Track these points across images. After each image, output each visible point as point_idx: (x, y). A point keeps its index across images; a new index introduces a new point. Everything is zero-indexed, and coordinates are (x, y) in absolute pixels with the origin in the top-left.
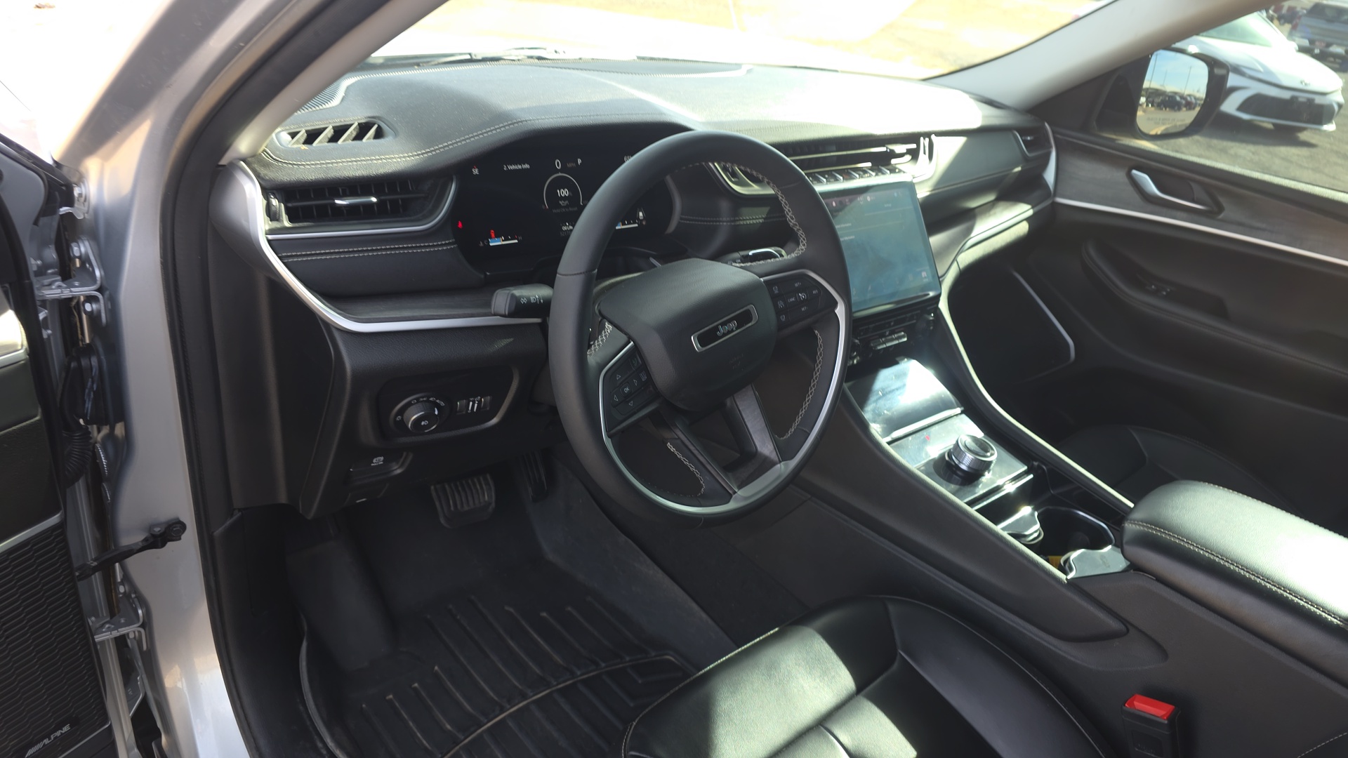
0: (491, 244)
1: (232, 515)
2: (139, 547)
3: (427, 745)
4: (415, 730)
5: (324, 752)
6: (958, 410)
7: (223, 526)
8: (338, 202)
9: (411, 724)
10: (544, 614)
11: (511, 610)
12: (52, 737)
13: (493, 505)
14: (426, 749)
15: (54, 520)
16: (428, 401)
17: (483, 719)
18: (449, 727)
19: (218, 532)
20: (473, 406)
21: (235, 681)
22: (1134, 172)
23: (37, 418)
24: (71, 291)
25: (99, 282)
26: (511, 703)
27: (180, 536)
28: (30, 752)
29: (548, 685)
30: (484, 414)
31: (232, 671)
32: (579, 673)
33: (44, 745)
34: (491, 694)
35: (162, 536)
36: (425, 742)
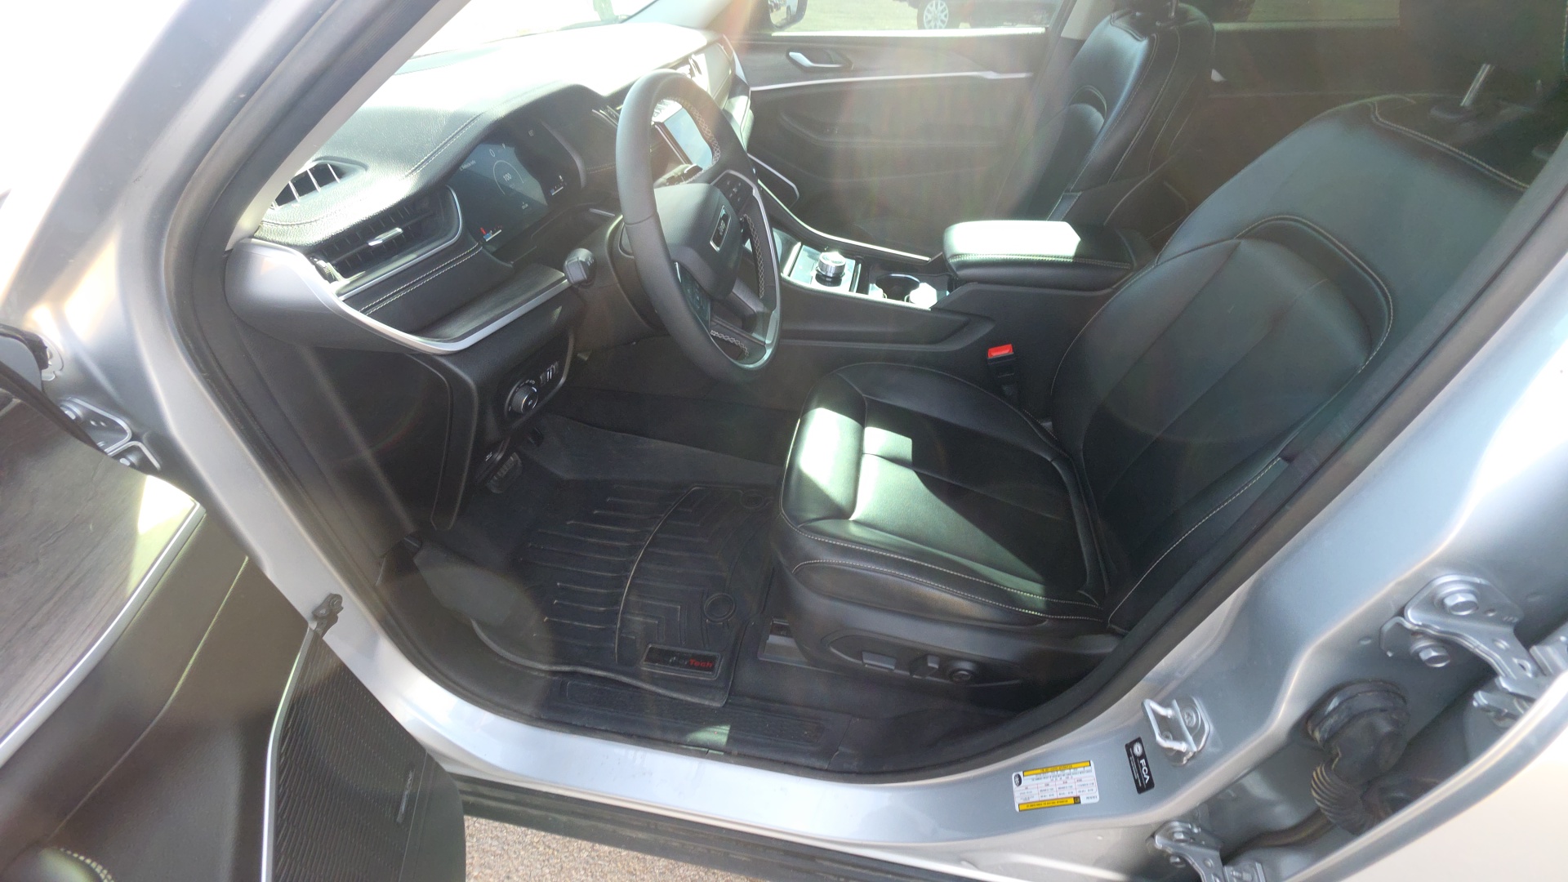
0: (487, 240)
3: (599, 627)
4: (583, 625)
5: (543, 675)
6: (799, 244)
7: (380, 575)
8: (372, 244)
9: (576, 623)
10: (596, 512)
11: (572, 522)
13: (520, 461)
14: (602, 629)
16: (525, 384)
17: (618, 590)
18: (602, 609)
19: (378, 582)
20: (549, 374)
22: (791, 54)
25: (130, 432)
26: (628, 570)
27: (341, 605)
29: (641, 547)
30: (556, 377)
32: (653, 529)
34: (610, 575)
35: (329, 612)
36: (596, 627)
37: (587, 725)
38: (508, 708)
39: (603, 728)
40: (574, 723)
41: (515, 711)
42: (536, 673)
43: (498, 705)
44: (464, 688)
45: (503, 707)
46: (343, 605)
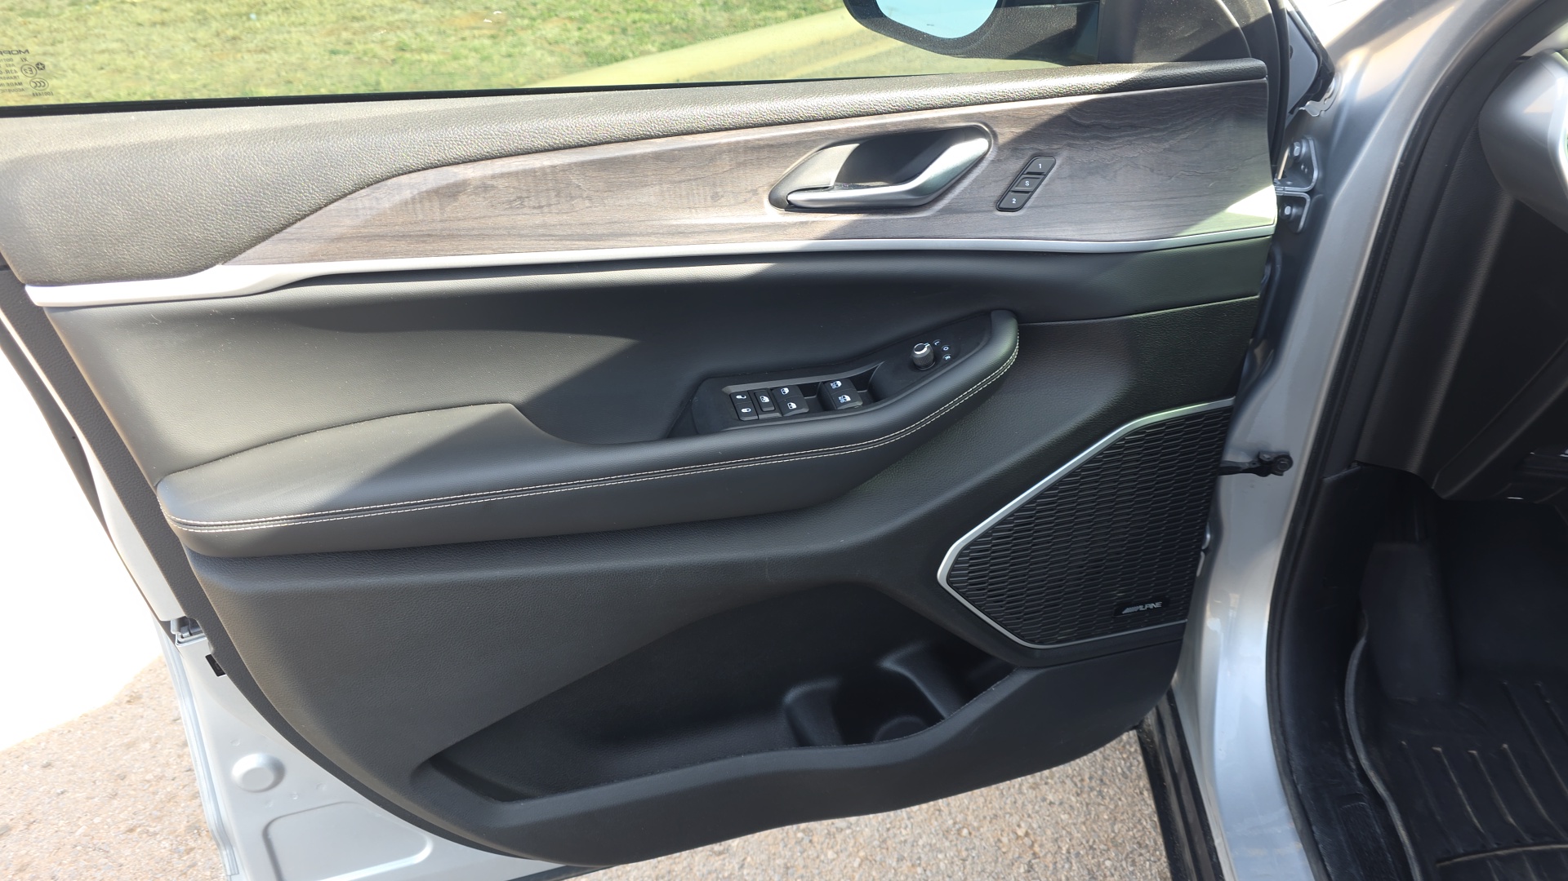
1: (1349, 467)
2: (1246, 467)
3: (1478, 825)
4: (1466, 804)
7: (1337, 475)
9: (1460, 791)
12: (1146, 607)
15: (1228, 402)
19: (1329, 479)
21: (1279, 645)
23: (1257, 297)
24: (1284, 190)
25: (1313, 184)
27: (1283, 471)
28: (1127, 611)
31: (1280, 633)
33: (1139, 611)
35: (1268, 465)
36: (1476, 821)
37: (1320, 846)
38: (1286, 740)
39: (1329, 868)
40: (1314, 828)
41: (1287, 751)
42: (1350, 756)
43: (1282, 725)
44: (1278, 674)
45: (1284, 733)
46: (1286, 473)
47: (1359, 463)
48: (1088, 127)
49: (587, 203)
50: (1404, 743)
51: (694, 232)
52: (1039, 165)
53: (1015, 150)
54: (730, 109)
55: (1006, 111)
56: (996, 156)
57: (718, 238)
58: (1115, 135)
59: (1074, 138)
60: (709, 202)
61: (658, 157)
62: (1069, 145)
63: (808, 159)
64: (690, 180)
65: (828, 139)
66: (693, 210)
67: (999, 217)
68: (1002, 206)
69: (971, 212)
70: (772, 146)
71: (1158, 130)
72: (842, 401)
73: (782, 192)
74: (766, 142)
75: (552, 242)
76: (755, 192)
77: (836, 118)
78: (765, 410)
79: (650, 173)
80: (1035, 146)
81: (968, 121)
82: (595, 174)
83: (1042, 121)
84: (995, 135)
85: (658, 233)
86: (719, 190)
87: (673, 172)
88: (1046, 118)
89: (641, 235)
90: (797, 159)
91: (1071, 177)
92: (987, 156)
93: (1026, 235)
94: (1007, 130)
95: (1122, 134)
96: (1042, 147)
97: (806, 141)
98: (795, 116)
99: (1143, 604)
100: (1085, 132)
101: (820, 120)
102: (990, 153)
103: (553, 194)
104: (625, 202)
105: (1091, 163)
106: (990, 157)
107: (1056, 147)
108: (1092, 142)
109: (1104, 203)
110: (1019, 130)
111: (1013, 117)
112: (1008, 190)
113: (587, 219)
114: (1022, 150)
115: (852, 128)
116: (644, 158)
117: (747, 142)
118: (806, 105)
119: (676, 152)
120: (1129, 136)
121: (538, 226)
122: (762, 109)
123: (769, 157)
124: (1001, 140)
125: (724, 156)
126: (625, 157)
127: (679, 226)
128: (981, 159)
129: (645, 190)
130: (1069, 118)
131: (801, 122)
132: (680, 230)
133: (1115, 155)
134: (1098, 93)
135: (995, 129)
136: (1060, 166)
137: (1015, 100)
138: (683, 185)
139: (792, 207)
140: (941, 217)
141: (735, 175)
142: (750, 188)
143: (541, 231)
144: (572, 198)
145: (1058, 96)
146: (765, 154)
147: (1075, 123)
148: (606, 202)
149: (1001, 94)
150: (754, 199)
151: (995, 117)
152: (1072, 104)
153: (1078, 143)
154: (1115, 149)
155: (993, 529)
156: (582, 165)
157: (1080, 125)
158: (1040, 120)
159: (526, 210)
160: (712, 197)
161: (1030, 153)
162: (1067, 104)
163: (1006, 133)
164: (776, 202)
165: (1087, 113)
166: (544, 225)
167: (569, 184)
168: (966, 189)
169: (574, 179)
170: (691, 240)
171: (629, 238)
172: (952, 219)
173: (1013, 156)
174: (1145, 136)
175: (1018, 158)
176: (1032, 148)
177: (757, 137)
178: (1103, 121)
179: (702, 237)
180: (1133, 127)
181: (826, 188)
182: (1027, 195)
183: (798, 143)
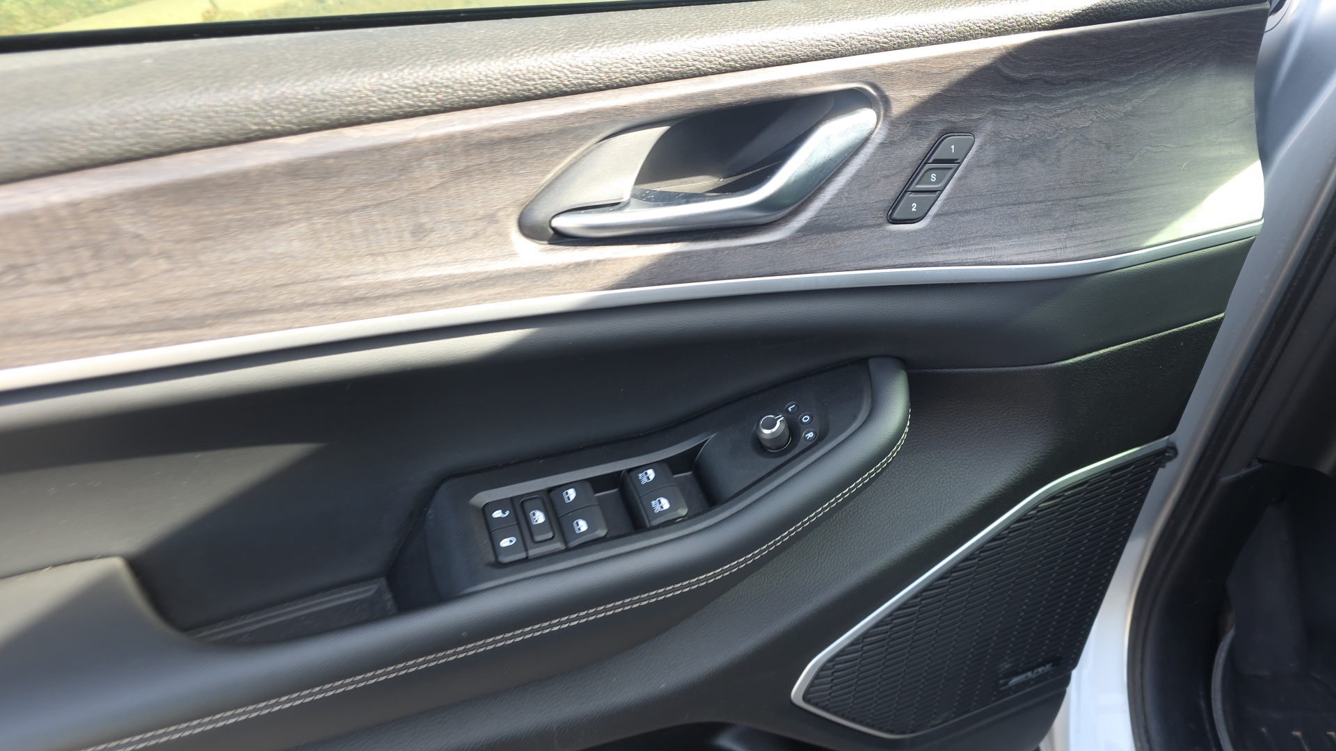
1: (1250, 465)
12: (1036, 671)
19: (1226, 479)
28: (1014, 679)
33: (1026, 677)
47: (1260, 461)
48: (1024, 83)
49: (163, 264)
50: (1264, 730)
51: (385, 296)
52: (950, 147)
53: (916, 124)
54: (430, 75)
55: (906, 63)
56: (888, 136)
57: (430, 301)
58: (1059, 94)
59: (1003, 101)
60: (408, 240)
61: (294, 171)
62: (995, 113)
63: (583, 156)
64: (367, 207)
65: (614, 122)
66: (380, 258)
67: (892, 234)
68: (895, 216)
69: (849, 229)
70: (515, 140)
71: (1118, 84)
72: (657, 509)
73: (541, 214)
74: (505, 134)
75: (102, 339)
76: (492, 218)
77: (628, 85)
78: (538, 538)
79: (283, 202)
80: (946, 116)
81: (847, 82)
82: (169, 211)
83: (959, 77)
84: (886, 101)
85: (315, 304)
86: (424, 219)
87: (330, 196)
88: (965, 72)
89: (283, 309)
90: (564, 158)
91: (997, 163)
92: (873, 136)
93: (931, 260)
94: (906, 94)
95: (1071, 91)
96: (956, 118)
97: (576, 128)
98: (553, 83)
99: (1032, 669)
100: (1019, 92)
101: (600, 90)
102: (877, 130)
103: (85, 254)
104: (241, 256)
105: (1024, 139)
106: (878, 138)
107: (976, 116)
108: (1028, 106)
109: (1042, 202)
110: (923, 93)
111: (917, 72)
112: (905, 191)
113: (169, 292)
114: (926, 123)
115: (656, 102)
116: (265, 175)
117: (467, 135)
118: (574, 63)
119: (331, 161)
120: (1079, 94)
121: (67, 315)
122: (490, 73)
123: (511, 159)
124: (897, 109)
125: (427, 163)
126: (228, 176)
127: (356, 287)
128: (865, 141)
129: (279, 232)
130: (998, 71)
131: (564, 94)
132: (356, 295)
133: (1058, 125)
134: (1045, 29)
135: (887, 93)
136: (981, 147)
137: (920, 44)
138: (353, 217)
139: (561, 238)
140: (803, 239)
141: (452, 192)
142: (481, 212)
143: (74, 322)
144: (129, 258)
145: (986, 36)
146: (504, 152)
147: (1007, 78)
148: (202, 258)
149: (900, 34)
150: (491, 230)
151: (889, 73)
152: (1006, 48)
153: (1007, 108)
154: (1058, 115)
155: (865, 635)
156: (137, 196)
157: (1014, 81)
158: (956, 75)
159: (31, 289)
160: (414, 233)
161: (938, 128)
162: (999, 49)
163: (904, 99)
164: (530, 230)
165: (1025, 61)
166: (79, 312)
167: (116, 234)
168: (841, 191)
169: (127, 223)
170: (380, 310)
171: (259, 318)
172: (819, 242)
173: (912, 134)
174: (1101, 94)
175: (920, 137)
176: (942, 121)
177: (485, 124)
178: (1045, 73)
179: (402, 303)
180: (1086, 80)
181: (614, 206)
182: (933, 196)
183: (563, 132)
